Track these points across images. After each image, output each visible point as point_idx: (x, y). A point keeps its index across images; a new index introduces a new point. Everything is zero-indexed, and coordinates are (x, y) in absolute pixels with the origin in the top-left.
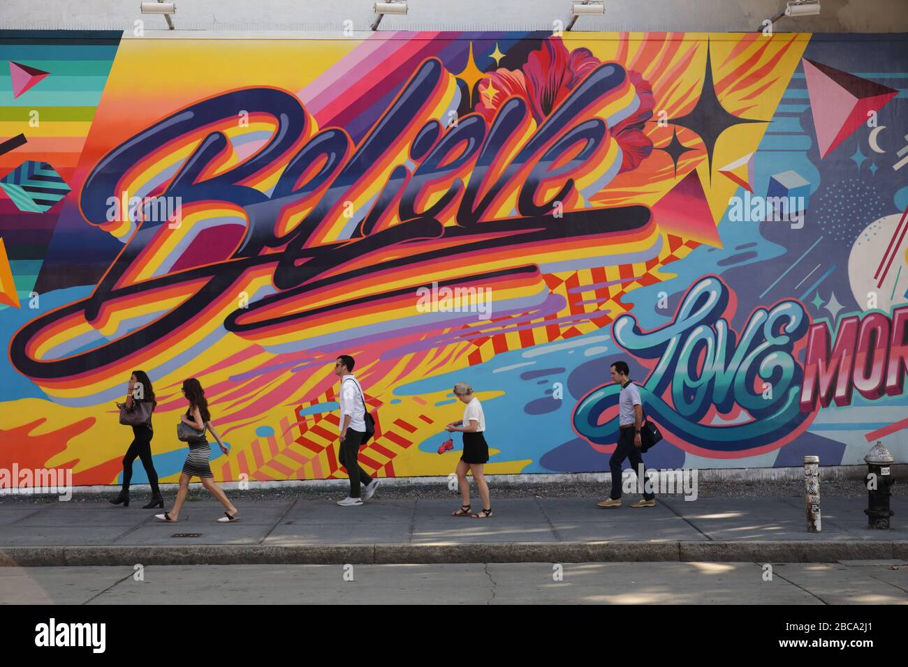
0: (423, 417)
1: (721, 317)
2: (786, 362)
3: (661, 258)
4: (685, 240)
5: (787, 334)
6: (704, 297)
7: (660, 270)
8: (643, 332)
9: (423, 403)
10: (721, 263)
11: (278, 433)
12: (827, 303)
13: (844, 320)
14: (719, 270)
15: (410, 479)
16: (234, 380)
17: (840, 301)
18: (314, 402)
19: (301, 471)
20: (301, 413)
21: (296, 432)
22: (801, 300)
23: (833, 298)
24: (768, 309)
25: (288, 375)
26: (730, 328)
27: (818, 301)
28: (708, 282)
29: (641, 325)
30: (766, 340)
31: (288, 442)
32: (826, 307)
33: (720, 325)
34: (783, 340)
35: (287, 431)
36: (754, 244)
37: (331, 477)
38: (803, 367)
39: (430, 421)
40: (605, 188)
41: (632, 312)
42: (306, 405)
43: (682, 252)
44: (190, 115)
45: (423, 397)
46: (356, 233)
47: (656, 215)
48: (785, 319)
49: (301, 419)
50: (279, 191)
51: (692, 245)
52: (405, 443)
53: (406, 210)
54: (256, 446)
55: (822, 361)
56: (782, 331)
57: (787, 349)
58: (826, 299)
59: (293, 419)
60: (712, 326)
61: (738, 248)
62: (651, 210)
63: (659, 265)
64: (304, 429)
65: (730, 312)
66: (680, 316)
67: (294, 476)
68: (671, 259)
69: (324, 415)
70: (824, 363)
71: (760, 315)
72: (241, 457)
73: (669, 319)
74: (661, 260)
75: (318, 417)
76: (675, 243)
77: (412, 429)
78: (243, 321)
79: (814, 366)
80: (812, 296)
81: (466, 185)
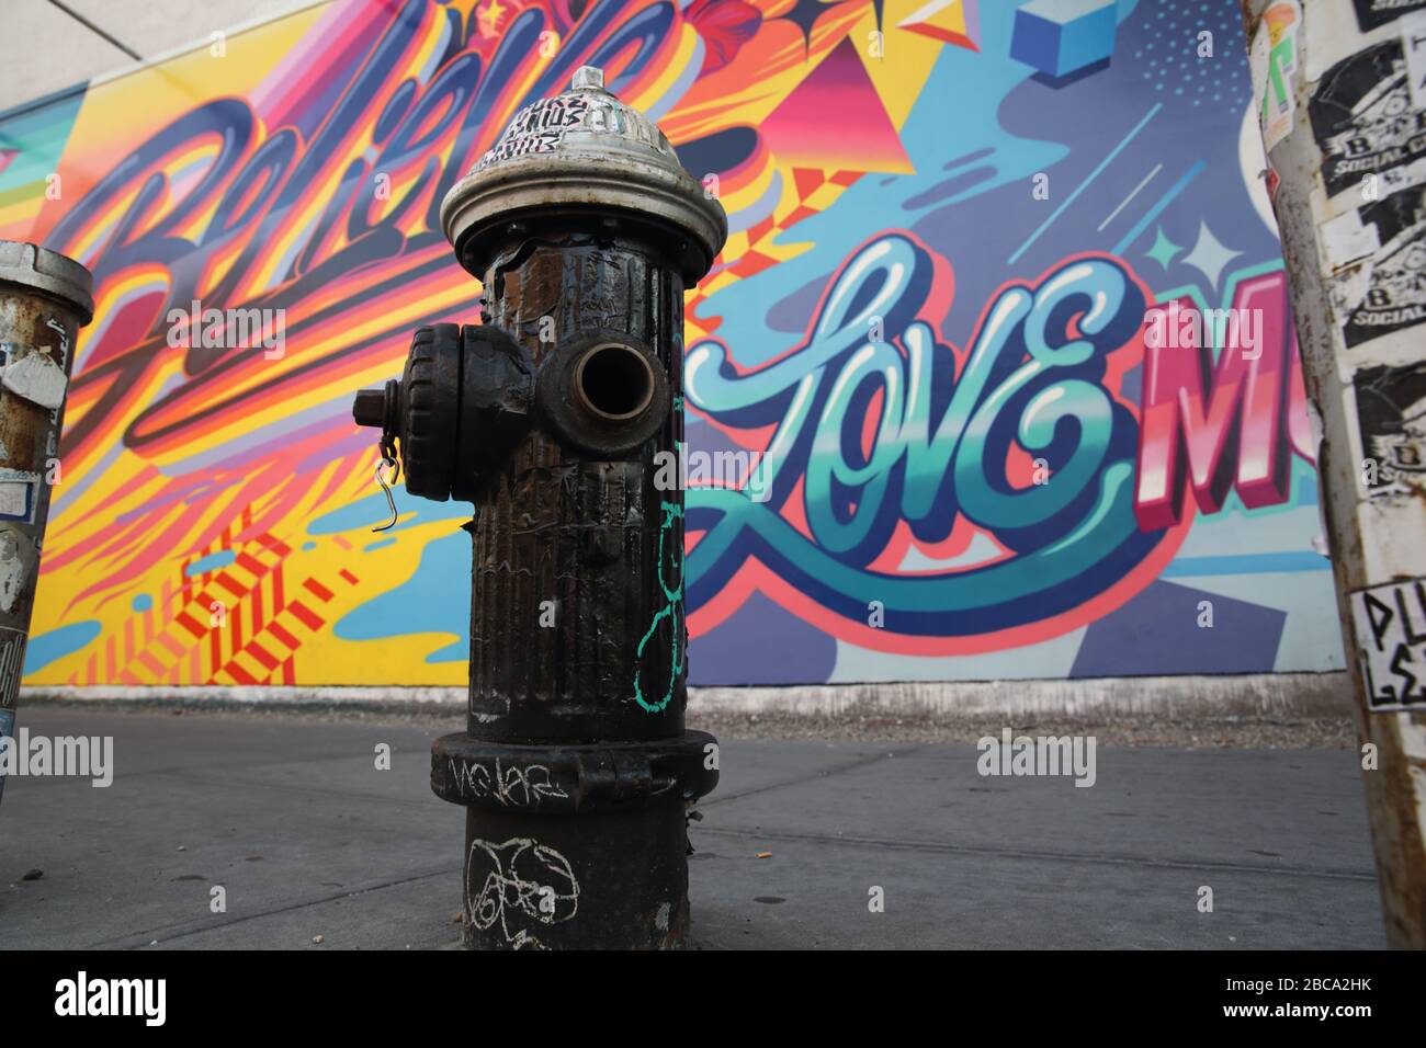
0: (345, 574)
1: (918, 317)
2: (1092, 408)
3: (779, 218)
4: (829, 173)
5: (1086, 337)
6: (877, 279)
7: (776, 241)
8: (740, 373)
9: (347, 546)
10: (910, 205)
11: (157, 605)
12: (1187, 252)
13: (1240, 286)
14: (906, 220)
15: (315, 690)
16: (121, 522)
17: (1226, 240)
18: (206, 552)
19: (175, 671)
20: (189, 570)
21: (177, 605)
22: (1115, 254)
23: (1206, 237)
24: (1033, 285)
25: (180, 509)
26: (940, 340)
27: (1163, 251)
28: (883, 249)
29: (736, 358)
30: (1032, 358)
31: (167, 620)
32: (1190, 260)
33: (916, 337)
34: (1078, 353)
35: (167, 601)
36: (989, 151)
37: (212, 683)
38: (1137, 413)
39: (353, 580)
40: (671, 111)
41: (719, 333)
42: (196, 557)
43: (825, 197)
44: (135, 159)
45: (347, 535)
46: (290, 275)
47: (767, 138)
48: (1079, 303)
49: (186, 580)
50: (210, 235)
51: (844, 178)
52: (314, 622)
53: (358, 223)
54: (129, 626)
55: (1190, 393)
56: (1071, 332)
57: (1091, 372)
58: (1187, 241)
59: (177, 583)
60: (896, 340)
61: (949, 166)
62: (759, 130)
63: (776, 232)
64: (187, 599)
65: (936, 305)
66: (822, 329)
67: (166, 679)
68: (802, 213)
69: (215, 573)
70: (1197, 398)
71: (1011, 304)
72: (111, 644)
73: (798, 339)
74: (779, 219)
75: (207, 578)
76: (808, 181)
77: (325, 595)
78: (145, 430)
79: (1168, 408)
80: (1148, 239)
81: (444, 163)
